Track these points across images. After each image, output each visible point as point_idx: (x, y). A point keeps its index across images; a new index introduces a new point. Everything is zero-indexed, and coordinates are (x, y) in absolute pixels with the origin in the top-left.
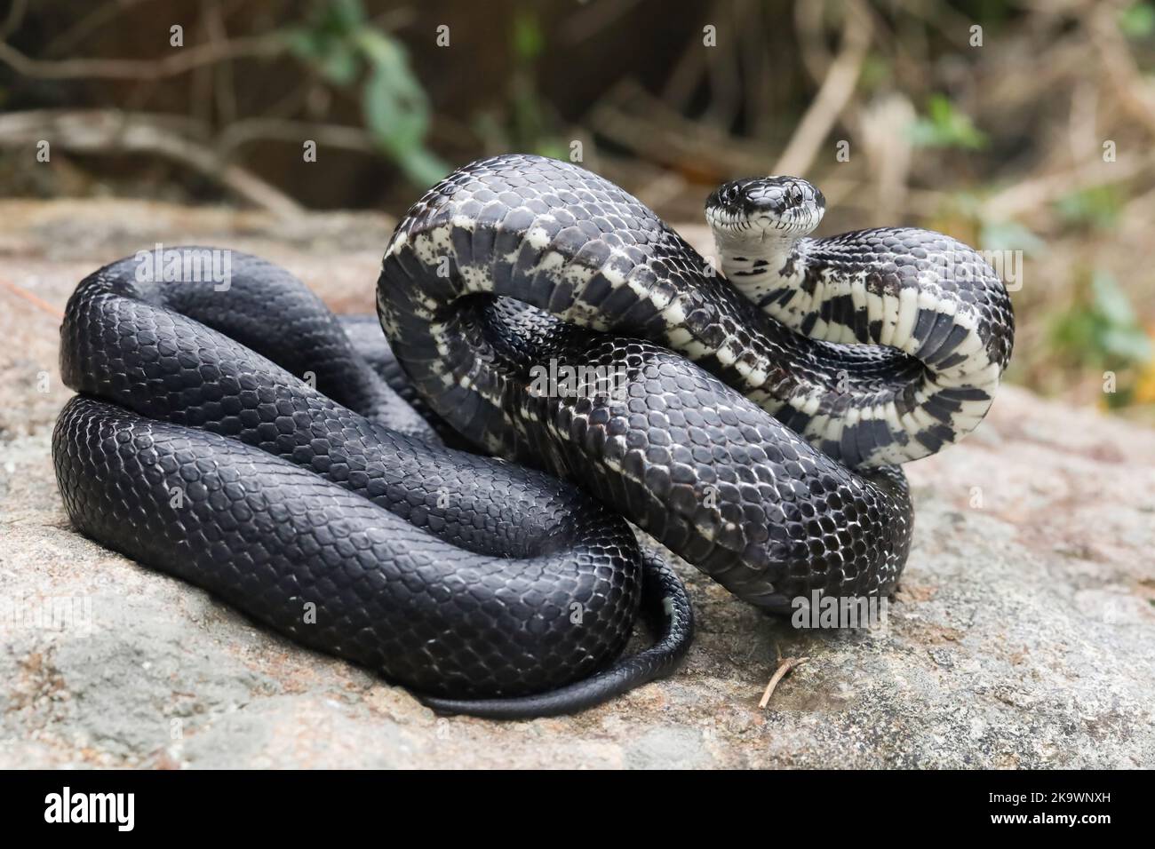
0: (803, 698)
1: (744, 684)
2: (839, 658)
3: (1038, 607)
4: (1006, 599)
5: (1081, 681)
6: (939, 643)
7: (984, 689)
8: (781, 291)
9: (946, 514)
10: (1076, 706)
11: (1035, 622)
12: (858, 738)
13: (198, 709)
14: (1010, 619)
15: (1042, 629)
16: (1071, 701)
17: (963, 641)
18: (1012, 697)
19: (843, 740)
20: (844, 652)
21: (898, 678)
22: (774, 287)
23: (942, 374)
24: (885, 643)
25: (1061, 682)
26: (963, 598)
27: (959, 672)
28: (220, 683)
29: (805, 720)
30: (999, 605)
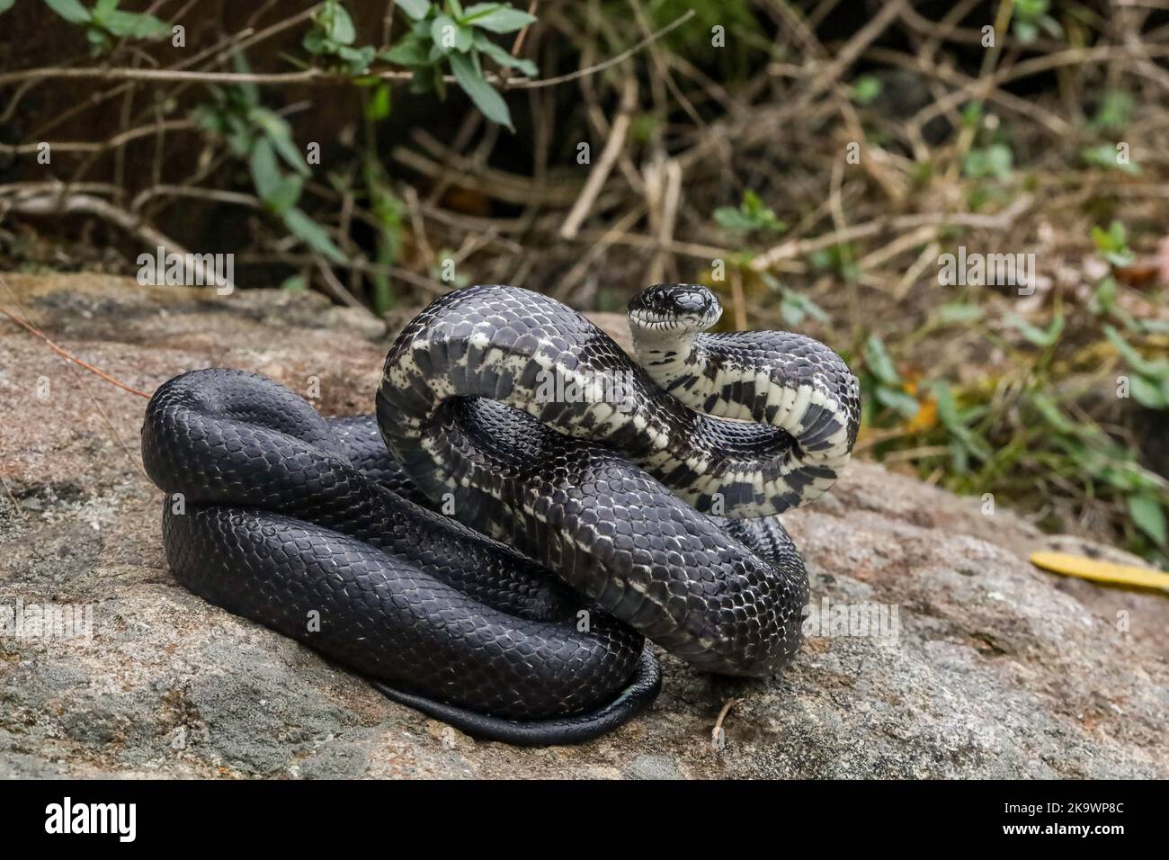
0: (743, 731)
1: (696, 718)
2: (767, 699)
3: (907, 659)
4: (882, 652)
5: (944, 719)
6: (837, 687)
7: (874, 725)
8: (685, 377)
9: (819, 575)
10: (943, 740)
11: (907, 672)
12: (787, 764)
13: (305, 737)
14: (887, 668)
15: (912, 677)
16: (939, 736)
17: (855, 686)
18: (897, 731)
19: (777, 765)
20: (770, 694)
21: (812, 716)
22: (680, 374)
23: (810, 455)
24: (799, 687)
25: (930, 719)
26: (851, 650)
27: (855, 711)
28: (318, 717)
29: (747, 749)
30: (879, 657)
